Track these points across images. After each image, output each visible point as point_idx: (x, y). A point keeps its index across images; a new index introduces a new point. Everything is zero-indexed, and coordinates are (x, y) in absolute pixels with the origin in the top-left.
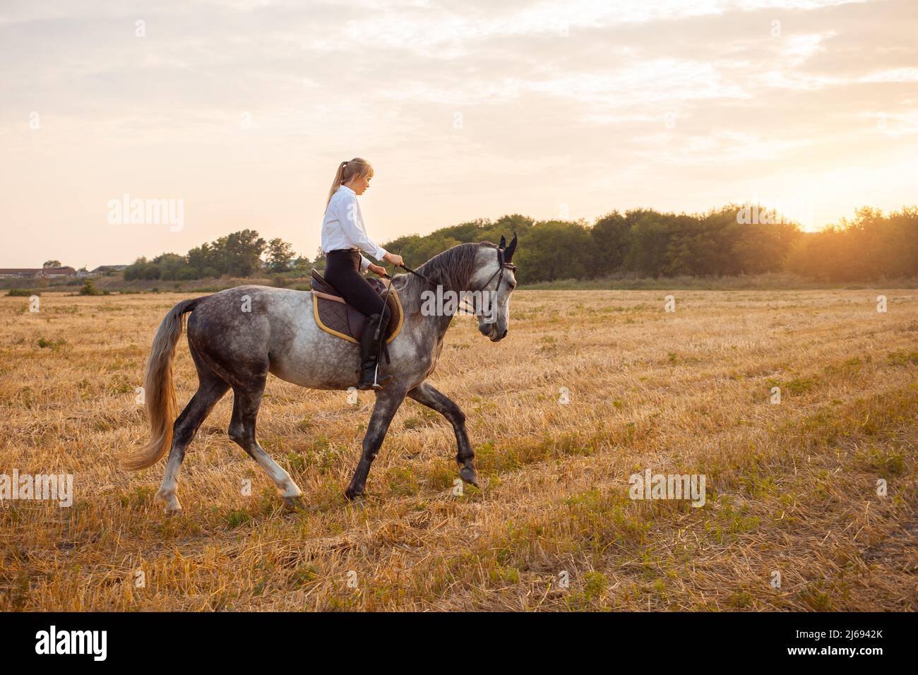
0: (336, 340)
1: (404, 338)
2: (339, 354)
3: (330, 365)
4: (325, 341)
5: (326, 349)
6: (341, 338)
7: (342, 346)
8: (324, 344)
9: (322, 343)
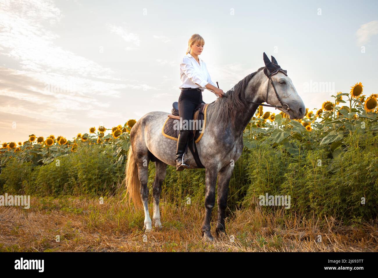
0: (169, 140)
1: (208, 133)
2: (170, 148)
3: (167, 154)
4: (163, 140)
5: (163, 145)
6: (171, 139)
7: (172, 143)
8: (162, 142)
9: (161, 142)
